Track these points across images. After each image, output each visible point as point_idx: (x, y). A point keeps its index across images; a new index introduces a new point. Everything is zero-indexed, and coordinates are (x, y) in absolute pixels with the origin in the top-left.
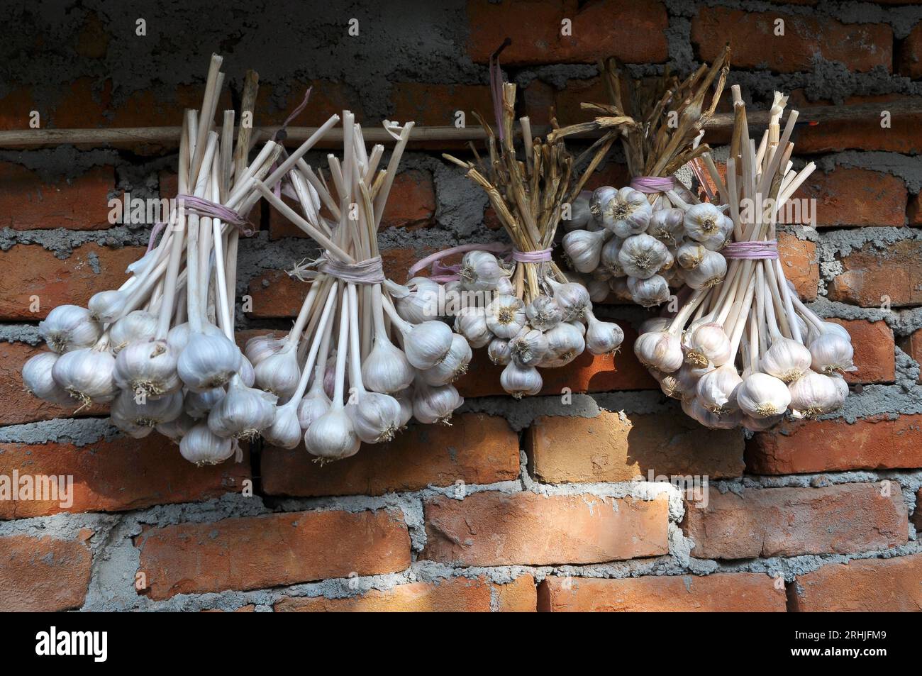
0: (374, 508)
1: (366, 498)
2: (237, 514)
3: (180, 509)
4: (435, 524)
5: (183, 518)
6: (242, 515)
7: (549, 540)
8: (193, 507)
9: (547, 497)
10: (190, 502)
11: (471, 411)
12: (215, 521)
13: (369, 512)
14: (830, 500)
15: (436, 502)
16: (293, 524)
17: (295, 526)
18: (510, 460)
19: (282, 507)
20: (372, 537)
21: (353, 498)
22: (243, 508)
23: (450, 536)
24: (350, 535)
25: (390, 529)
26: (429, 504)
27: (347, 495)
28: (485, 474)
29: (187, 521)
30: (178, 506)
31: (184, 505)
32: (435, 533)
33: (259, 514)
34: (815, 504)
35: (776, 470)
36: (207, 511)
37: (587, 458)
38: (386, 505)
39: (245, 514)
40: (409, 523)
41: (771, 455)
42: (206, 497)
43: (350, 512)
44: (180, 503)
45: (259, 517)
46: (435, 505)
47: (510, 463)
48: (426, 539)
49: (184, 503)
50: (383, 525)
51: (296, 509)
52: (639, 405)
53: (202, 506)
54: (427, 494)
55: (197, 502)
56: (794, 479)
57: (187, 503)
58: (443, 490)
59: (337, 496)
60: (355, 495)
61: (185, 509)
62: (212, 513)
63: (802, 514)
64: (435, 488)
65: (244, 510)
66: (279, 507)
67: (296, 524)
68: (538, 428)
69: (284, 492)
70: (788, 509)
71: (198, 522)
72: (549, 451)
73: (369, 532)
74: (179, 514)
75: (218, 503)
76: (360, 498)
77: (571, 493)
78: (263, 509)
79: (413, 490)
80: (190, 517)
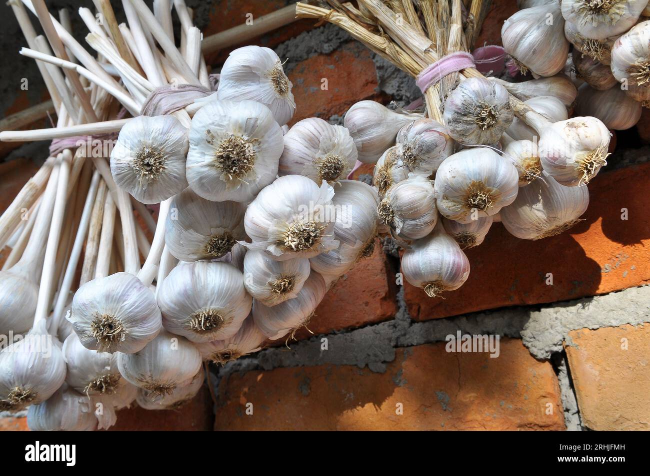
18: (539, 406)
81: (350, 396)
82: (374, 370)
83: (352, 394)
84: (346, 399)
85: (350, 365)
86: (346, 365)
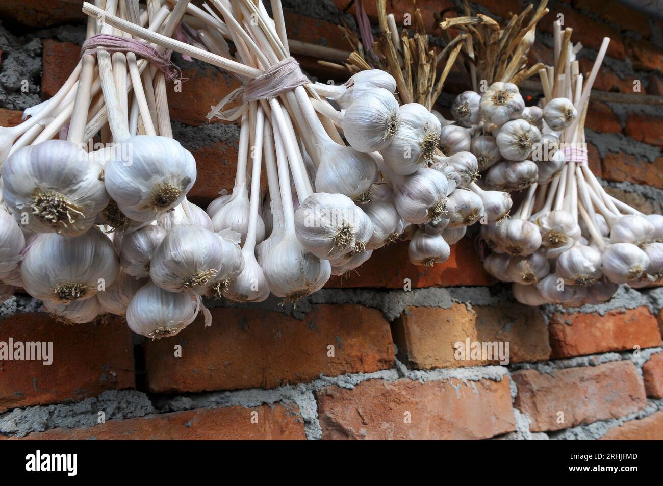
0: (271, 401)
1: (261, 392)
2: (120, 415)
3: (47, 411)
4: (330, 415)
5: (51, 424)
6: (125, 417)
7: (428, 425)
8: (63, 409)
9: (423, 382)
10: (61, 403)
11: (350, 302)
12: (93, 424)
13: (266, 406)
14: (605, 376)
15: (329, 392)
16: (187, 424)
17: (189, 427)
18: (388, 349)
19: (170, 405)
20: (270, 434)
21: (247, 392)
22: (127, 408)
23: (345, 427)
24: (248, 433)
25: (287, 424)
26: (323, 395)
27: (240, 390)
28: (369, 363)
29: (55, 427)
30: (44, 408)
31: (52, 407)
32: (329, 425)
33: (146, 414)
34: (597, 379)
35: (568, 353)
36: (82, 413)
37: (449, 345)
38: (281, 398)
39: (129, 415)
40: (305, 416)
41: (563, 341)
42: (80, 396)
43: (246, 407)
44: (46, 405)
45: (146, 417)
46: (328, 395)
47: (388, 352)
48: (321, 433)
49: (52, 404)
50: (280, 420)
51: (187, 407)
52: (480, 297)
53: (75, 408)
54: (319, 384)
55: (68, 403)
56: (580, 360)
57: (56, 404)
58: (335, 379)
59: (231, 391)
60: (249, 389)
61: (53, 412)
62: (87, 416)
63: (592, 387)
64: (327, 378)
65: (128, 410)
66: (167, 406)
67: (189, 424)
68: (408, 316)
69: (175, 386)
70: (583, 384)
71: (70, 428)
72: (420, 339)
73: (267, 429)
74: (46, 418)
75: (95, 403)
76: (254, 392)
77: (440, 378)
78: (150, 408)
79: (306, 382)
80: (58, 421)
81: (279, 335)
82: (297, 317)
83: (280, 333)
84: (276, 337)
85: (279, 312)
86: (276, 311)
